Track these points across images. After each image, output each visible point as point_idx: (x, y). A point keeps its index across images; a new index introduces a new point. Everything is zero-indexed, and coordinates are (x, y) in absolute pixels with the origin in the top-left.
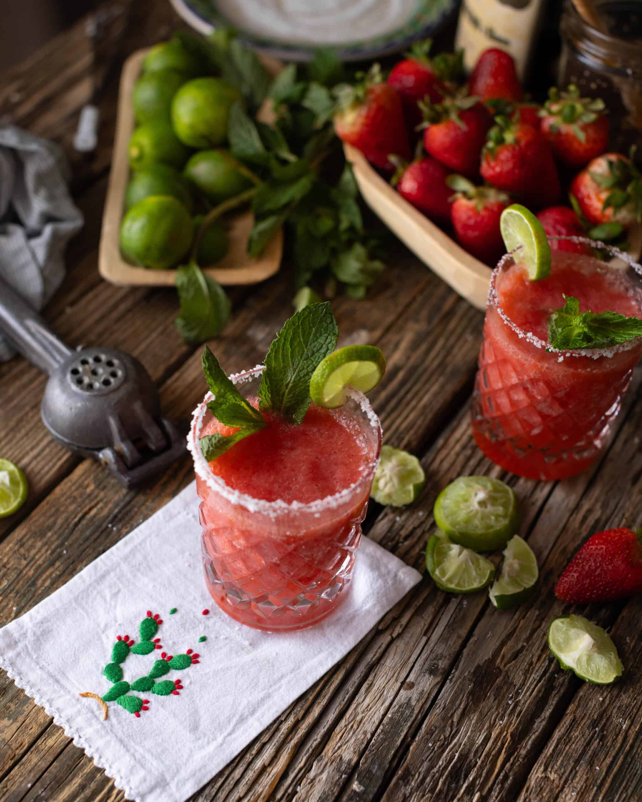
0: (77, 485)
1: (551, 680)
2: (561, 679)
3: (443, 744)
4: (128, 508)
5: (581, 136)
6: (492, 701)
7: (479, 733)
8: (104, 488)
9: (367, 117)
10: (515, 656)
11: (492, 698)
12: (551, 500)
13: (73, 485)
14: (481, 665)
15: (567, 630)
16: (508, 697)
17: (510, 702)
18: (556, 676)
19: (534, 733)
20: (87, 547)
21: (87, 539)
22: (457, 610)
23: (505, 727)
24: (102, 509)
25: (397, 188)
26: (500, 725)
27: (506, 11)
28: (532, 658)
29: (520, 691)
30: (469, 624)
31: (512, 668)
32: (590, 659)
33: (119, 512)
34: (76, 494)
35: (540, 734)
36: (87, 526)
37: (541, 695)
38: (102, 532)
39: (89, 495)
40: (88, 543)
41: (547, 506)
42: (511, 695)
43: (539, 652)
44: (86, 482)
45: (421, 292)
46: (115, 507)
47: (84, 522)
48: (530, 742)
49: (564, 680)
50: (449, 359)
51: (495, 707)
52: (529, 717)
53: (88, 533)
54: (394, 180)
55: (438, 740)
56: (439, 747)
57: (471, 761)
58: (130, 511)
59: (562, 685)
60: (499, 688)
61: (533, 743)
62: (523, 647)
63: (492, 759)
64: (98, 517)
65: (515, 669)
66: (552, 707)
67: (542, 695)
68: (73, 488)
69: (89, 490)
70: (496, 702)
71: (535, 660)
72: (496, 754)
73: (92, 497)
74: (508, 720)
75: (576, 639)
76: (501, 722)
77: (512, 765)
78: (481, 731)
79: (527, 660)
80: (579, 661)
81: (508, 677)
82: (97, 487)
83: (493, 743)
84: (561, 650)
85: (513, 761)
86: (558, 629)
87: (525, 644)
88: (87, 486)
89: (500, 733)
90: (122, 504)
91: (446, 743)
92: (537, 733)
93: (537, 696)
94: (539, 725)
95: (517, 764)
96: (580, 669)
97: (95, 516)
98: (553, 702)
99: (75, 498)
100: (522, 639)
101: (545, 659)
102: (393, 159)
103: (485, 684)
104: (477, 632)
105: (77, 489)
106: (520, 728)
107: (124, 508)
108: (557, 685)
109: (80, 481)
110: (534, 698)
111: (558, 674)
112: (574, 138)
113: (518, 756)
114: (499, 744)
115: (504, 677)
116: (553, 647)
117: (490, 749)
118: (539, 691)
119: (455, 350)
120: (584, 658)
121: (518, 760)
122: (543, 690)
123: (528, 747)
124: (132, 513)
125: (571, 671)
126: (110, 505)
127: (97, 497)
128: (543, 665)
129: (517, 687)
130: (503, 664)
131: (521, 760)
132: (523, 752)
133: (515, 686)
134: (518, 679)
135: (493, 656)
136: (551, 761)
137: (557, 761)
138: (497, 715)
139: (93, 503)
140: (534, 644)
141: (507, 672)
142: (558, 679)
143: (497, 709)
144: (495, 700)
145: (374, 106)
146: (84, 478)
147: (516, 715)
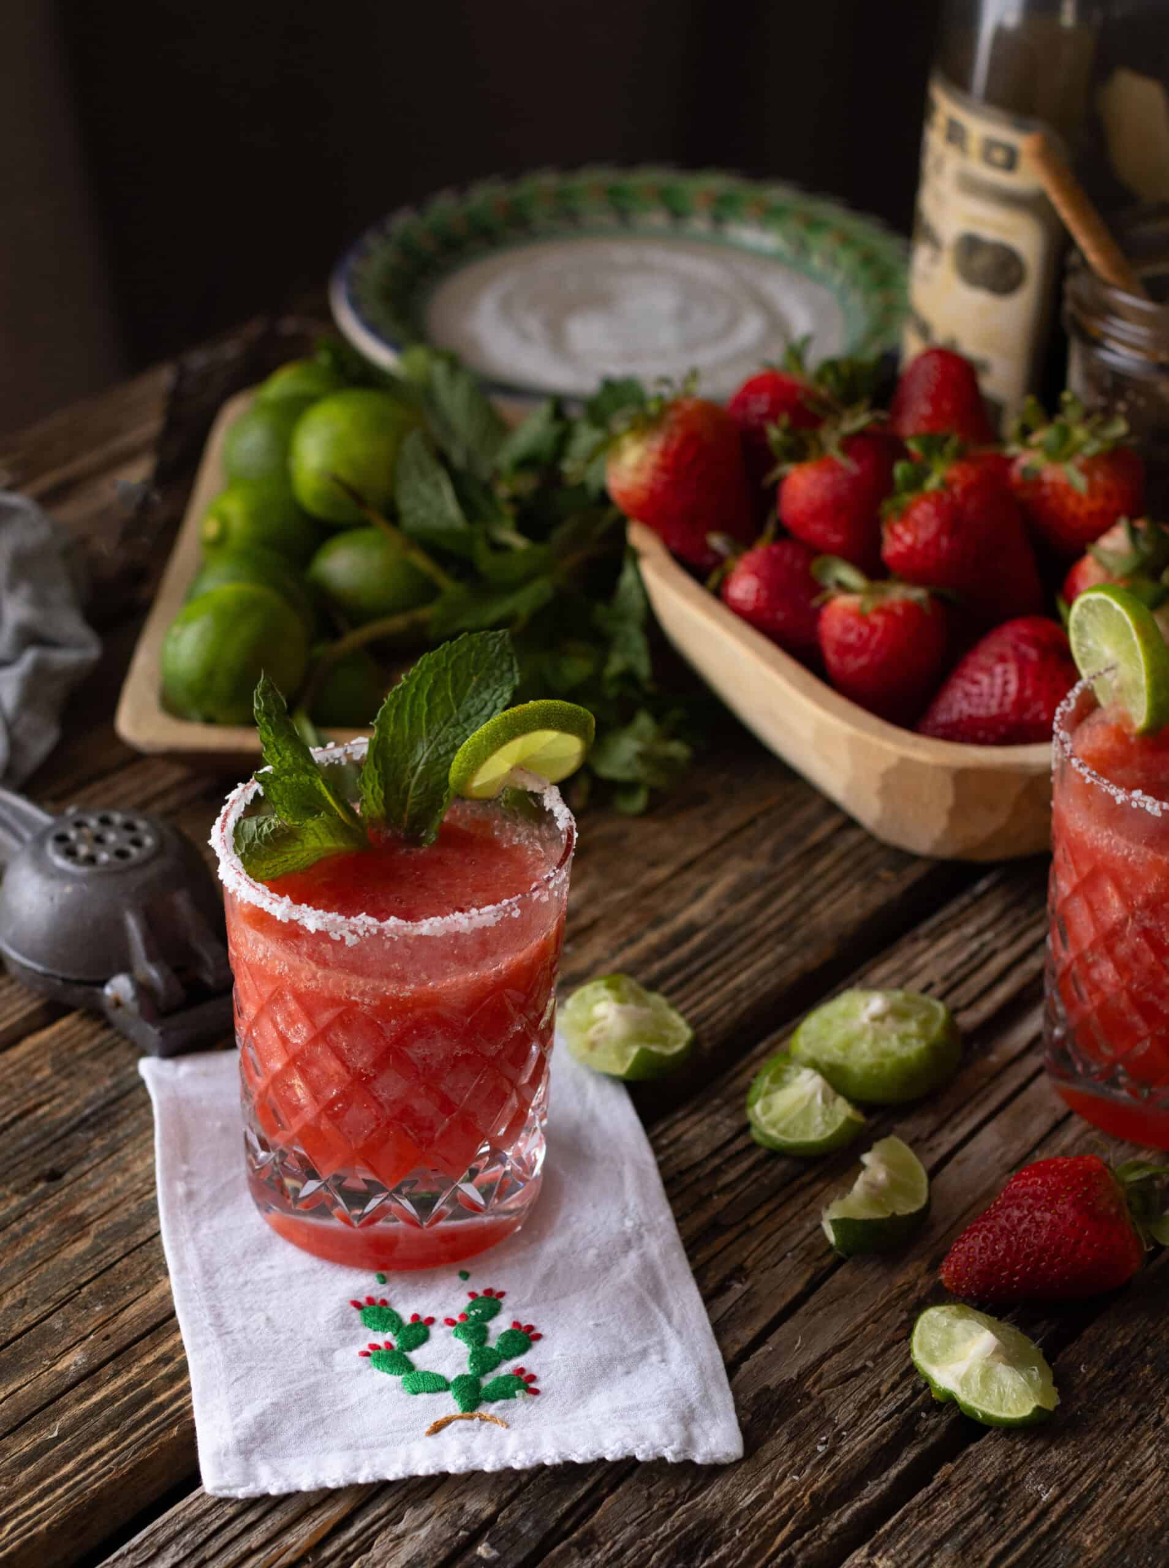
0: (17, 1067)
1: (912, 1420)
2: (932, 1422)
3: (670, 1504)
4: (113, 1108)
5: (1080, 483)
6: (784, 1442)
7: (746, 1491)
8: (71, 1074)
10: (846, 1378)
11: (784, 1438)
12: (970, 1148)
13: (11, 1066)
14: (772, 1387)
15: (949, 1325)
16: (818, 1440)
17: (820, 1448)
18: (923, 1415)
19: (861, 1500)
20: (21, 1162)
21: (22, 1150)
22: (741, 1302)
23: (802, 1484)
24: (60, 1106)
25: (720, 594)
26: (793, 1480)
27: (978, 299)
28: (880, 1384)
29: (844, 1433)
30: (759, 1323)
31: (833, 1396)
32: (987, 1376)
33: (93, 1114)
34: (13, 1080)
35: (871, 1503)
36: (27, 1132)
37: (884, 1441)
38: (55, 1142)
39: (39, 1084)
40: (22, 1156)
41: (959, 1156)
42: (824, 1438)
43: (896, 1377)
44: (36, 1064)
45: (766, 813)
46: (88, 1104)
47: (22, 1124)
48: (849, 1512)
49: (938, 1424)
50: (803, 919)
51: (788, 1454)
52: (854, 1473)
53: (26, 1141)
54: (714, 579)
55: (663, 1496)
56: (662, 1507)
57: (722, 1531)
58: (115, 1113)
59: (933, 1430)
60: (801, 1426)
61: (856, 1514)
62: (864, 1368)
63: (765, 1532)
64: (49, 1119)
65: (840, 1399)
66: (905, 1463)
67: (887, 1443)
68: (10, 1071)
69: (39, 1077)
70: (792, 1445)
71: (884, 1389)
72: (774, 1525)
73: (44, 1087)
74: (811, 1475)
75: (965, 1341)
76: (796, 1478)
77: (805, 1544)
78: (751, 1488)
79: (869, 1386)
80: (965, 1381)
81: (824, 1409)
82: (57, 1073)
83: (773, 1507)
84: (933, 1360)
85: (809, 1539)
86: (932, 1325)
87: (870, 1364)
88: (38, 1070)
89: (790, 1493)
90: (101, 1102)
91: (678, 1502)
92: (865, 1501)
93: (876, 1440)
94: (874, 1490)
95: (815, 1544)
96: (968, 1394)
97: (44, 1116)
98: (909, 1455)
99: (10, 1086)
100: (865, 1354)
101: (906, 1387)
102: (716, 541)
103: (775, 1420)
104: (774, 1338)
105: (16, 1073)
106: (833, 1487)
107: (103, 1107)
108: (922, 1429)
109: (25, 1061)
110: (870, 1445)
111: (927, 1413)
112: (1068, 488)
113: (821, 1531)
114: (785, 1509)
115: (816, 1407)
116: (919, 1357)
117: (764, 1515)
118: (883, 1434)
119: (820, 906)
120: (977, 1372)
121: (819, 1538)
122: (891, 1433)
123: (844, 1519)
124: (119, 1117)
125: (950, 1402)
126: (78, 1103)
127: (53, 1087)
128: (899, 1396)
129: (839, 1427)
130: (817, 1389)
131: (824, 1538)
132: (833, 1527)
133: (836, 1425)
134: (844, 1415)
135: (799, 1376)
136: (884, 1542)
137: (897, 1542)
138: (791, 1467)
139: (44, 1097)
140: (886, 1364)
141: (822, 1401)
142: (927, 1420)
143: (791, 1457)
144: (789, 1441)
146: (32, 1057)
147: (828, 1468)
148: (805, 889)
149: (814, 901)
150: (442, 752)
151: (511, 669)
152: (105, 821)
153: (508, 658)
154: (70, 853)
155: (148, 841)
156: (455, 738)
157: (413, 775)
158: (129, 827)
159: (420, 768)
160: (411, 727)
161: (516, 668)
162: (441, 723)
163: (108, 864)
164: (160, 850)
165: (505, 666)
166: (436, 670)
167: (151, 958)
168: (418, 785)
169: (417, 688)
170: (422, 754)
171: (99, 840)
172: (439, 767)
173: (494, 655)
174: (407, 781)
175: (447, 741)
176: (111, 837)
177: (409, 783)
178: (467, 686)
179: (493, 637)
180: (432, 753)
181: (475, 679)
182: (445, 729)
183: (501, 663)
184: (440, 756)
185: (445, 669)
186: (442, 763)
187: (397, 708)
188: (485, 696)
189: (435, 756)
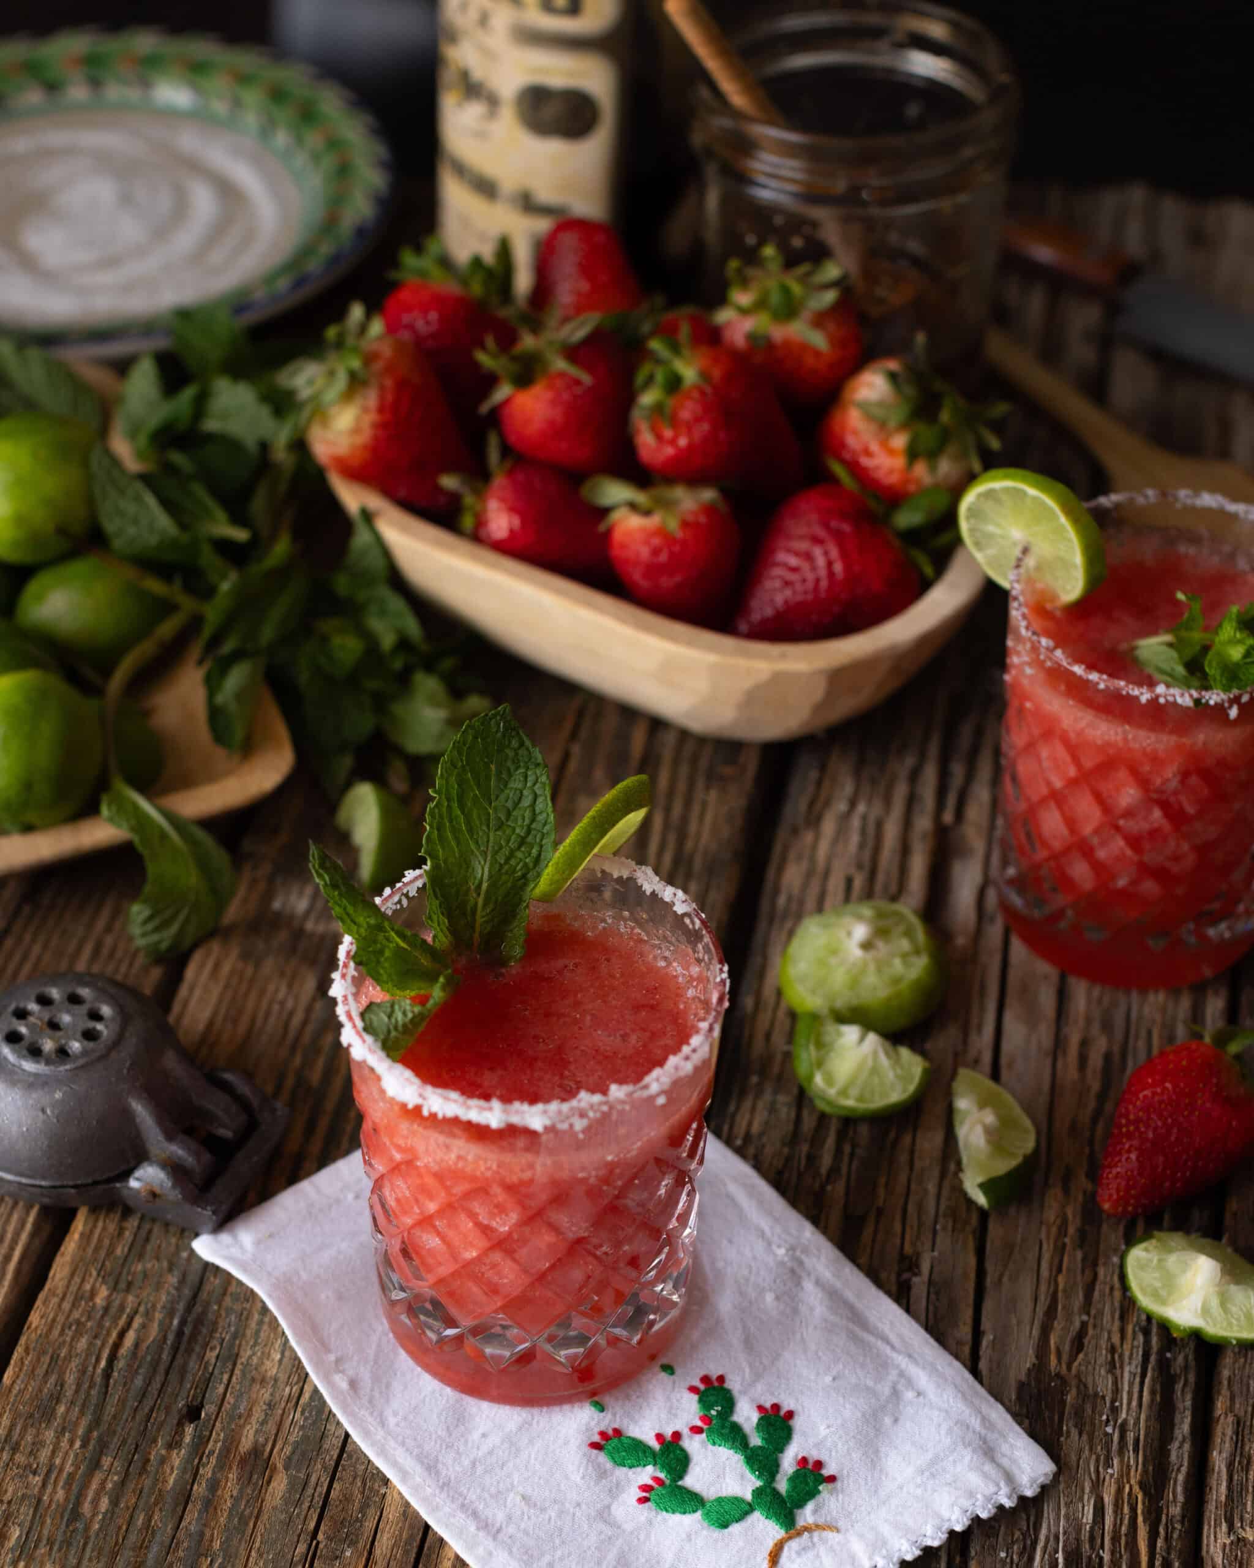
0: (70, 1298)
1: (1164, 1366)
2: (1180, 1359)
3: (1024, 1547)
4: (198, 1309)
5: (818, 340)
6: (1077, 1438)
7: (1080, 1505)
8: (129, 1285)
9: (381, 410)
10: (1078, 1344)
11: (1074, 1433)
12: (1006, 1047)
13: (63, 1299)
14: (1024, 1378)
15: (1160, 1260)
16: (1101, 1421)
17: (1109, 1430)
18: (1168, 1355)
19: (1179, 1470)
20: (152, 1410)
21: (144, 1394)
22: (933, 1297)
23: (1122, 1476)
24: (144, 1326)
25: (478, 537)
26: (1112, 1475)
27: (553, 148)
28: (1109, 1338)
29: (1117, 1404)
30: (967, 1314)
31: (1083, 1368)
32: (1224, 1300)
33: (183, 1322)
34: (76, 1315)
35: (1189, 1468)
36: (132, 1371)
37: (1158, 1398)
38: (167, 1373)
39: (106, 1309)
40: (148, 1403)
41: (1004, 1060)
42: (1104, 1417)
43: (1117, 1323)
44: (88, 1287)
45: (574, 735)
46: (171, 1314)
47: (120, 1364)
48: (1179, 1489)
49: (1186, 1358)
50: (689, 845)
51: (1087, 1448)
52: (1156, 1444)
53: (139, 1382)
54: (468, 522)
55: (1013, 1543)
56: (1021, 1554)
57: (1090, 1558)
58: (204, 1313)
59: (1186, 1368)
60: (1079, 1413)
61: (1186, 1489)
62: (1084, 1325)
63: (1127, 1543)
64: (144, 1346)
65: (1090, 1368)
66: (1188, 1413)
67: (1161, 1397)
68: (66, 1306)
69: (99, 1301)
70: (1085, 1437)
71: (1116, 1339)
72: (1128, 1530)
73: (113, 1310)
74: (1122, 1462)
75: (1184, 1271)
76: (1110, 1471)
77: (1167, 1539)
78: (1081, 1499)
79: (1103, 1343)
80: (1205, 1311)
81: (1085, 1386)
82: (114, 1288)
83: (1115, 1512)
84: (1164, 1302)
85: (1167, 1533)
86: (1142, 1267)
87: (1085, 1318)
88: (93, 1294)
89: (1120, 1491)
90: (181, 1307)
91: (1029, 1542)
92: (1184, 1469)
93: (1152, 1400)
94: (1180, 1454)
95: (1175, 1536)
96: (1215, 1325)
97: (137, 1345)
98: (1185, 1403)
99: (78, 1322)
100: (1076, 1309)
101: (1134, 1332)
102: (449, 482)
103: (1047, 1414)
104: (986, 1324)
105: (74, 1305)
106: (1151, 1468)
107: (189, 1308)
108: (1178, 1371)
109: (73, 1288)
110: (1150, 1407)
111: (1170, 1351)
112: (804, 347)
113: (1170, 1521)
114: (1126, 1510)
115: (1078, 1387)
116: (1145, 1301)
117: (1115, 1525)
118: (1153, 1392)
119: (693, 827)
120: (1215, 1302)
121: (1174, 1528)
122: (1158, 1387)
123: (1181, 1498)
124: (211, 1316)
125: (1196, 1336)
126: (158, 1316)
127: (122, 1308)
128: (1136, 1343)
129: (1108, 1400)
130: (1064, 1366)
131: (1178, 1526)
132: (1176, 1510)
133: (1103, 1397)
134: (1103, 1384)
135: (1037, 1357)
136: (1232, 1509)
137: (1245, 1505)
138: (1097, 1461)
139: (122, 1322)
140: (1101, 1313)
141: (1078, 1376)
142: (1175, 1359)
143: (1091, 1449)
144: (1080, 1434)
145: (389, 382)
146: (77, 1280)
147: (1131, 1448)
148: (668, 810)
149: (684, 819)
150: (502, 862)
151: (522, 744)
152: (44, 1001)
153: (513, 733)
154: (35, 1052)
155: (106, 1010)
156: (508, 841)
157: (479, 895)
158: (74, 999)
159: (485, 885)
160: (458, 844)
161: (528, 743)
162: (484, 828)
163: (85, 1053)
164: (124, 1018)
165: (515, 743)
166: (455, 772)
167: (170, 1137)
168: (485, 905)
169: (449, 800)
170: (482, 870)
171: (54, 1026)
172: (504, 878)
173: (499, 735)
174: (472, 902)
175: (501, 848)
176: (66, 1019)
177: (476, 904)
178: (488, 778)
179: (494, 716)
180: (491, 865)
181: (493, 767)
182: (491, 835)
183: (510, 742)
184: (501, 866)
185: (463, 766)
186: (506, 873)
187: (438, 829)
188: (516, 784)
189: (497, 867)
